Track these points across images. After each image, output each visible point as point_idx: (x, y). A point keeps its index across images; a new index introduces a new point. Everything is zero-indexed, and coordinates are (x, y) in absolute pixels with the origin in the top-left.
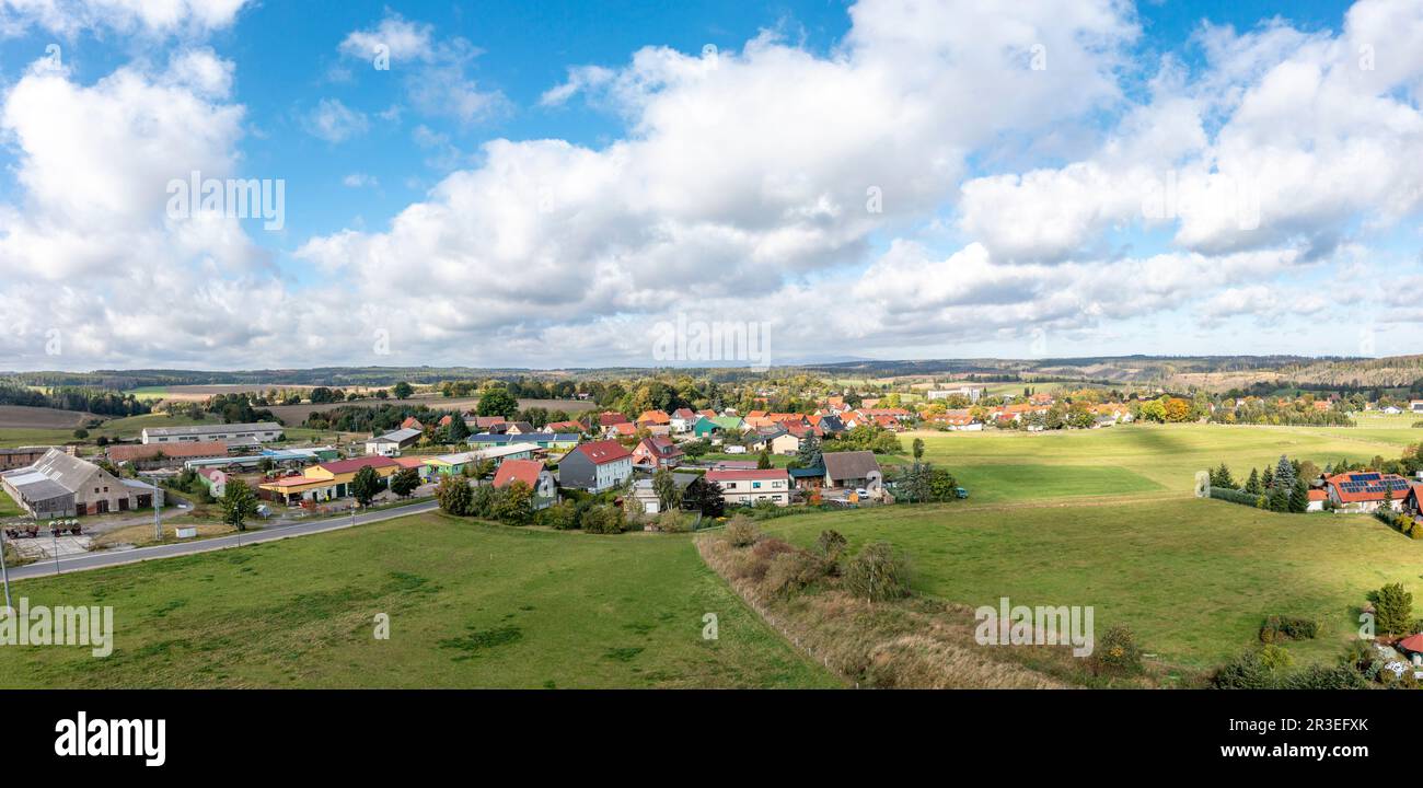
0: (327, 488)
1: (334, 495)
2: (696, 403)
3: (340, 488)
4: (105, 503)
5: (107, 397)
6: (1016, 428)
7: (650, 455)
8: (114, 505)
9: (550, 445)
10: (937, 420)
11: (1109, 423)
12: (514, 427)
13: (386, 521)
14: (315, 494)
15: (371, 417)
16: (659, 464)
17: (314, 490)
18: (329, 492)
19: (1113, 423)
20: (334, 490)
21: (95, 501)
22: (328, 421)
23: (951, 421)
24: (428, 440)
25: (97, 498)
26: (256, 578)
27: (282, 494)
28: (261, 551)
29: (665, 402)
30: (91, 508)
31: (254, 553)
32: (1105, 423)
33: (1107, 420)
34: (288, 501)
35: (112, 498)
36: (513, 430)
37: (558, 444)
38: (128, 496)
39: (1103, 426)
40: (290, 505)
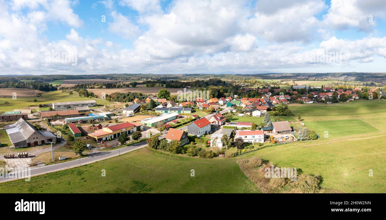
0: (110, 136)
1: (113, 137)
2: (225, 94)
3: (115, 135)
4: (37, 142)
5: (44, 85)
6: (323, 103)
7: (215, 120)
8: (40, 143)
9: (182, 112)
10: (299, 100)
11: (352, 100)
12: (170, 104)
13: (130, 152)
14: (106, 138)
15: (125, 97)
16: (218, 123)
17: (106, 137)
18: (111, 137)
19: (353, 100)
20: (113, 136)
21: (33, 142)
22: (111, 97)
23: (304, 100)
24: (143, 109)
25: (34, 141)
26: (86, 183)
27: (95, 139)
28: (88, 168)
29: (216, 95)
30: (32, 144)
31: (85, 169)
32: (350, 100)
33: (351, 99)
34: (97, 141)
35: (39, 141)
36: (169, 105)
37: (184, 112)
38: (44, 139)
39: (350, 101)
40: (98, 142)
